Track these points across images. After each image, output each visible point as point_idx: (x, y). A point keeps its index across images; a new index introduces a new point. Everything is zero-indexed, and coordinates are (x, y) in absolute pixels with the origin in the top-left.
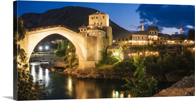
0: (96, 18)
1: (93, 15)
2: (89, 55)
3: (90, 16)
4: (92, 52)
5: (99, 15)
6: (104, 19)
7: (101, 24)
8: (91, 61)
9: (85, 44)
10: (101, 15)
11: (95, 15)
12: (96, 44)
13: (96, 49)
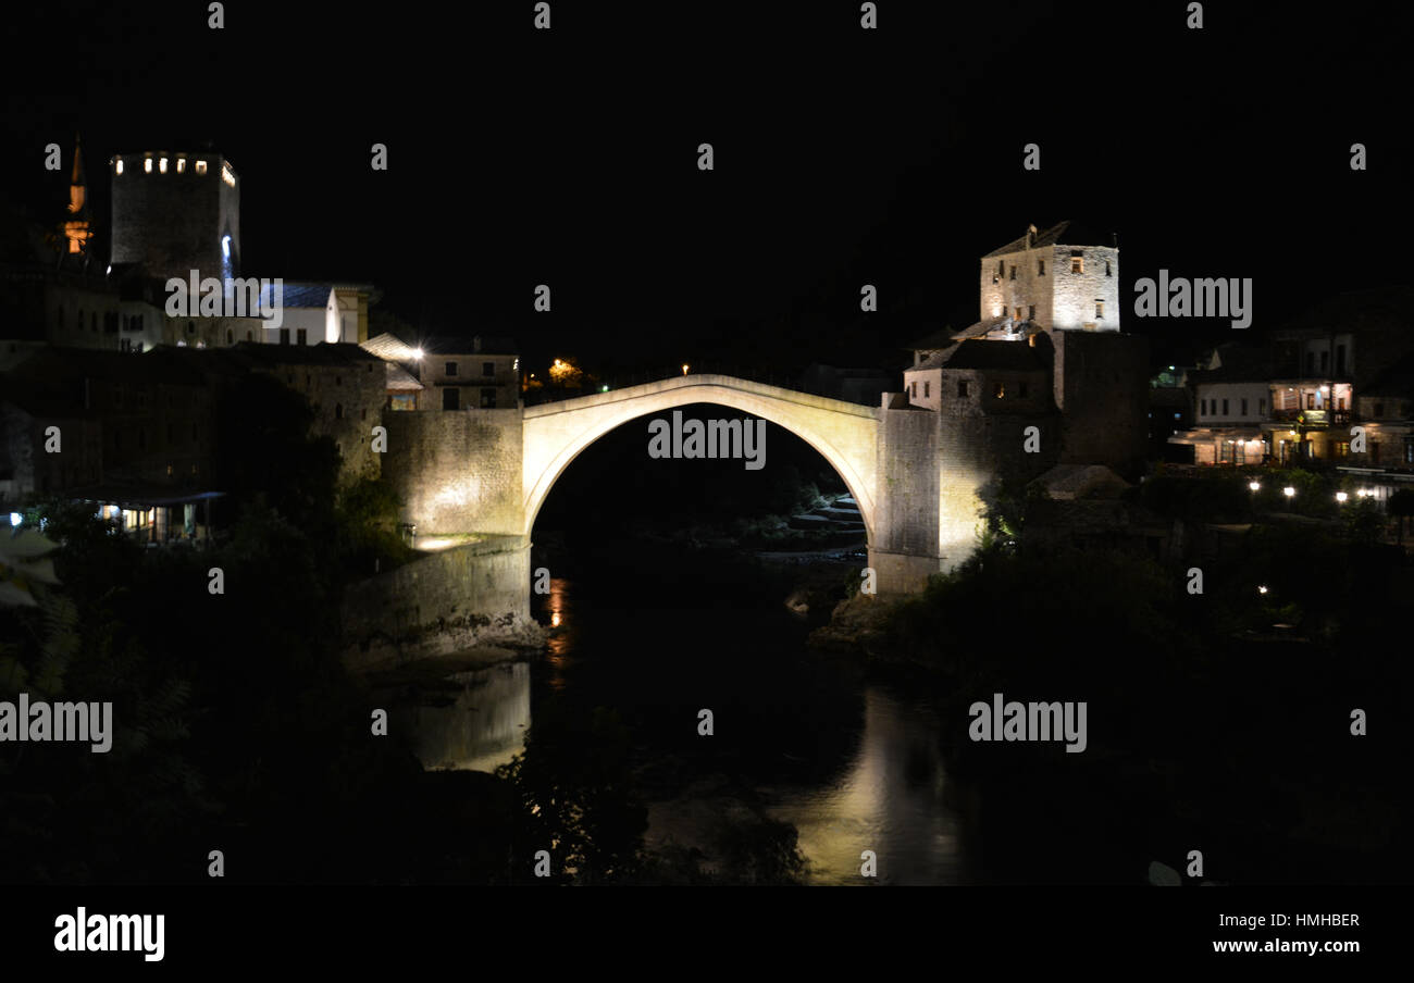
0: (1008, 271)
1: (997, 255)
2: (898, 520)
3: (985, 261)
4: (912, 503)
5: (1021, 254)
6: (1041, 277)
7: (1032, 310)
8: (907, 554)
9: (878, 452)
10: (1033, 251)
11: (1005, 257)
12: (932, 457)
13: (929, 485)
